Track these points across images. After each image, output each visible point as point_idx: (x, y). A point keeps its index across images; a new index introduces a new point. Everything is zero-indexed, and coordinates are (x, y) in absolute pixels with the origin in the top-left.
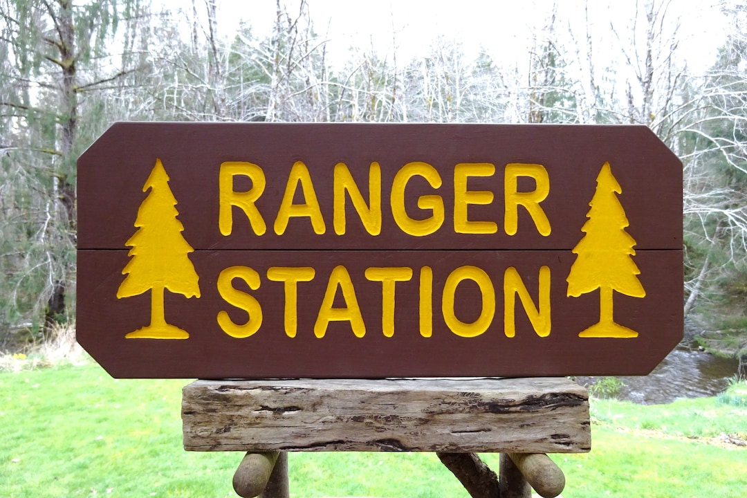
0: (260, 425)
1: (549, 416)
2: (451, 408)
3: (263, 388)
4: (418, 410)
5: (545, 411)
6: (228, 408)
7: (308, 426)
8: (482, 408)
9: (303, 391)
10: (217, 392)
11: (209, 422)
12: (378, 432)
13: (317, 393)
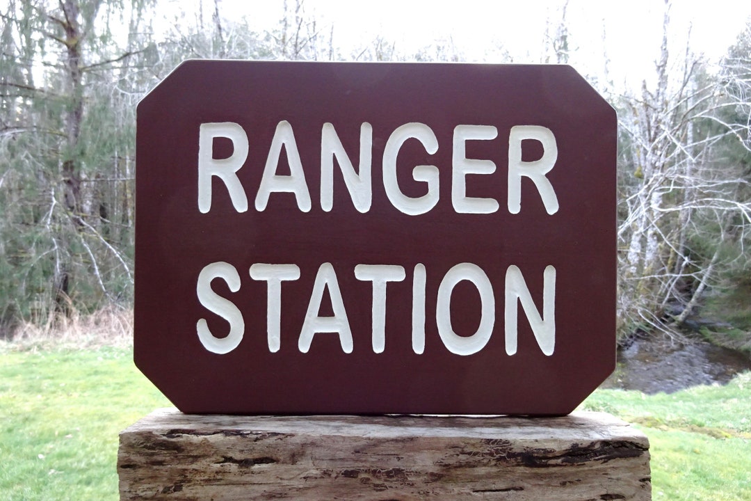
0: (222, 482)
1: (598, 470)
2: (471, 459)
4: (429, 463)
5: (594, 465)
6: (179, 460)
7: (285, 483)
8: (513, 460)
9: (279, 436)
10: (165, 438)
11: (154, 478)
12: (377, 491)
13: (297, 440)
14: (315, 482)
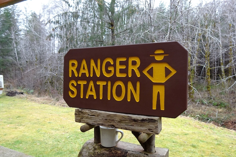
1: (147, 124)
4: (118, 119)
6: (82, 114)
7: (97, 120)
8: (132, 120)
9: (96, 112)
10: (81, 111)
11: (79, 117)
13: (98, 113)
14: (101, 120)
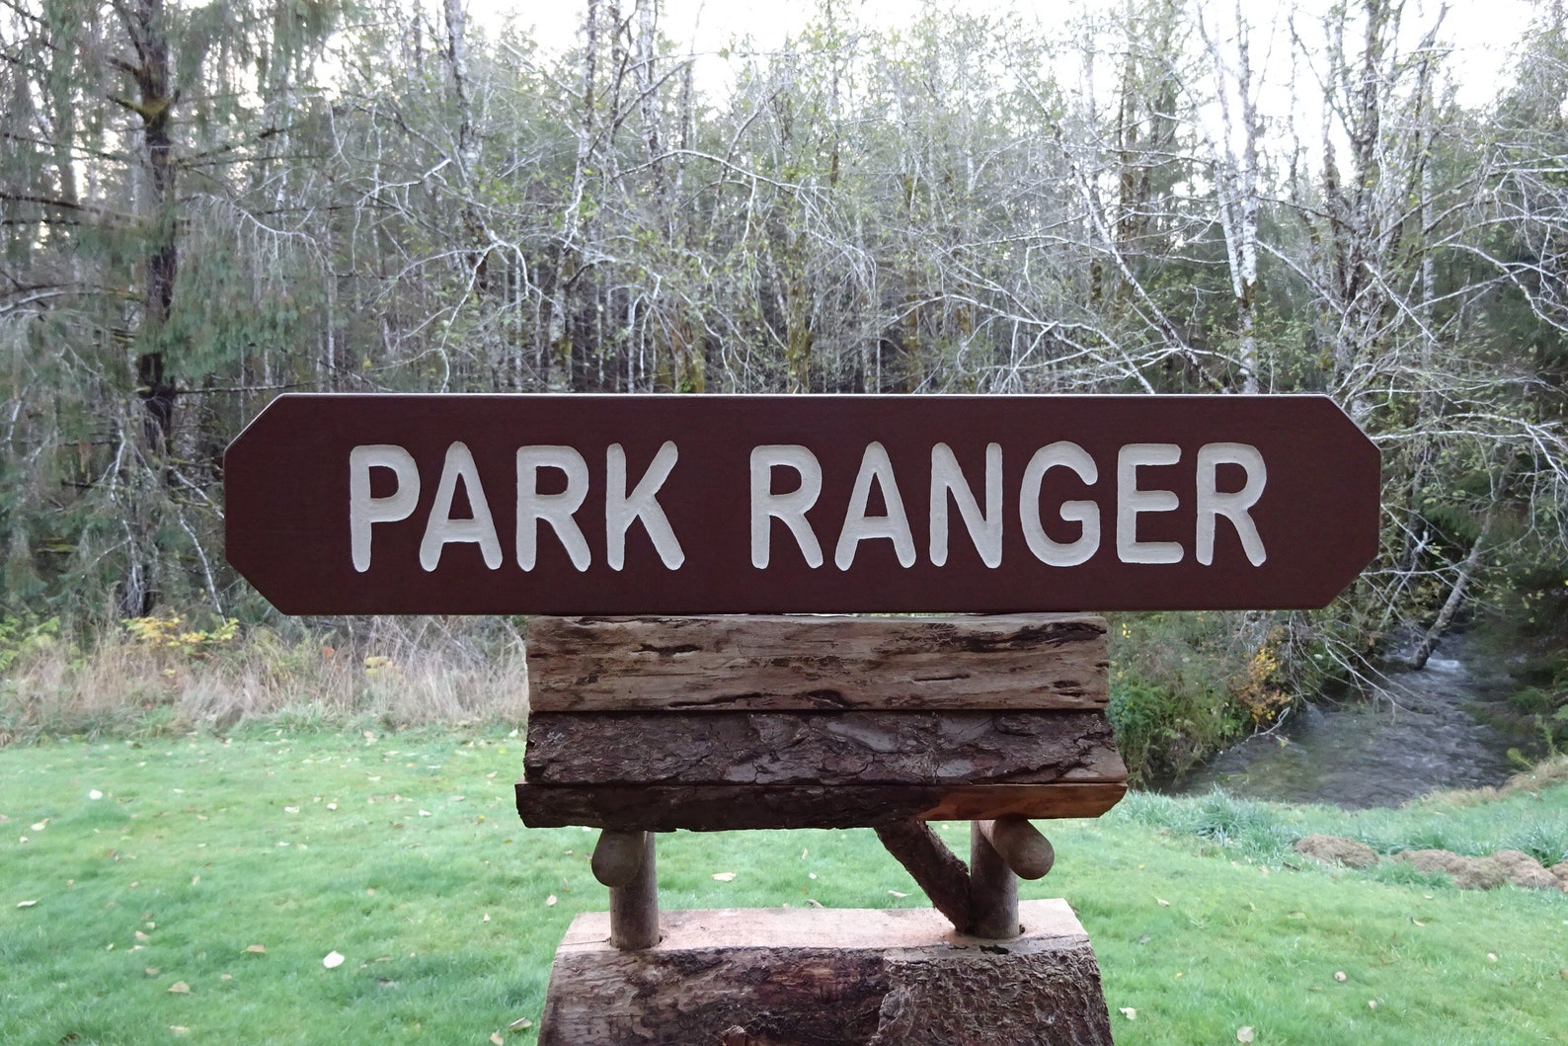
1: (1050, 654)
2: (913, 645)
3: (644, 621)
4: (866, 649)
5: (1047, 649)
7: (709, 673)
8: (957, 645)
10: (578, 625)
11: (567, 668)
12: (810, 680)
13: (721, 629)
